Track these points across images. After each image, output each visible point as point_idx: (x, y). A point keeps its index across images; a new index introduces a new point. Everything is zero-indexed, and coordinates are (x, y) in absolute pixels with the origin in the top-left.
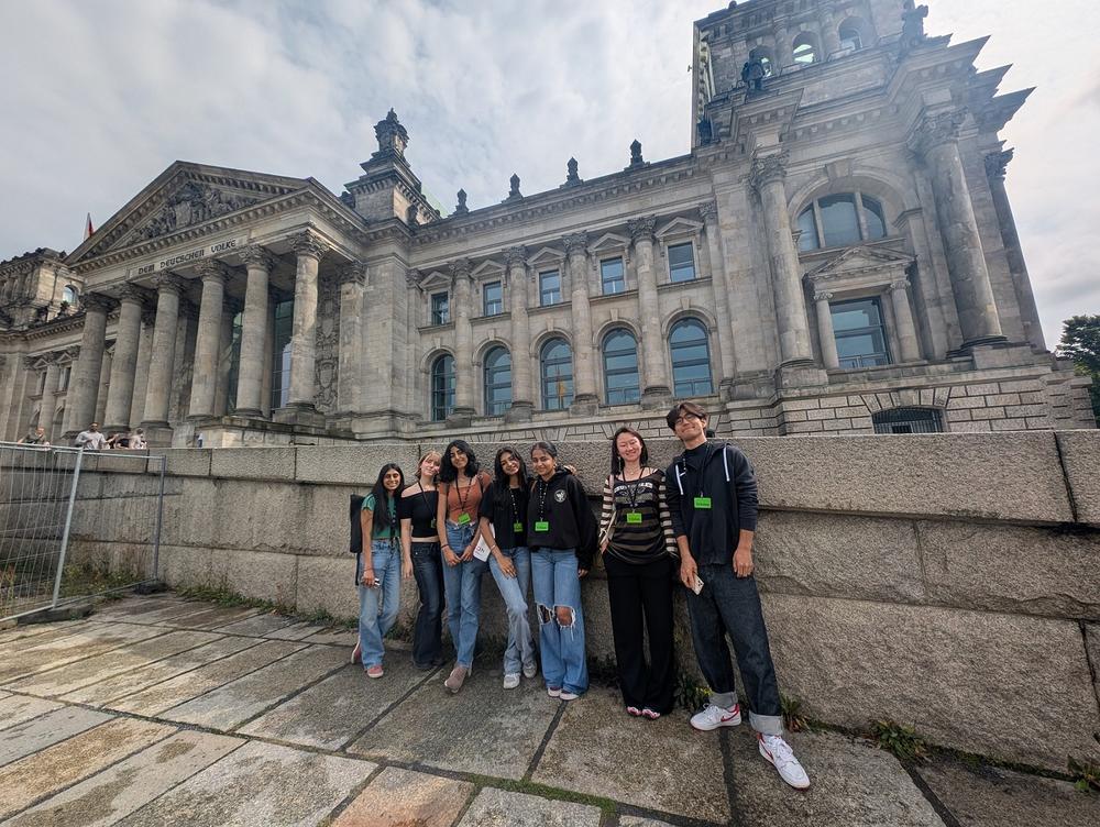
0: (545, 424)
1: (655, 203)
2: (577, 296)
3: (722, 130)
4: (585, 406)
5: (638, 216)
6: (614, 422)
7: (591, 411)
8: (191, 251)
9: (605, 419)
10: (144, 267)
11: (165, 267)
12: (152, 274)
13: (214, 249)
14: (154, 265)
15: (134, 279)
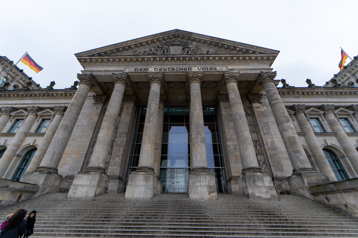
8: (181, 67)
10: (139, 69)
11: (158, 71)
12: (147, 73)
13: (200, 69)
14: (149, 68)
15: (129, 73)
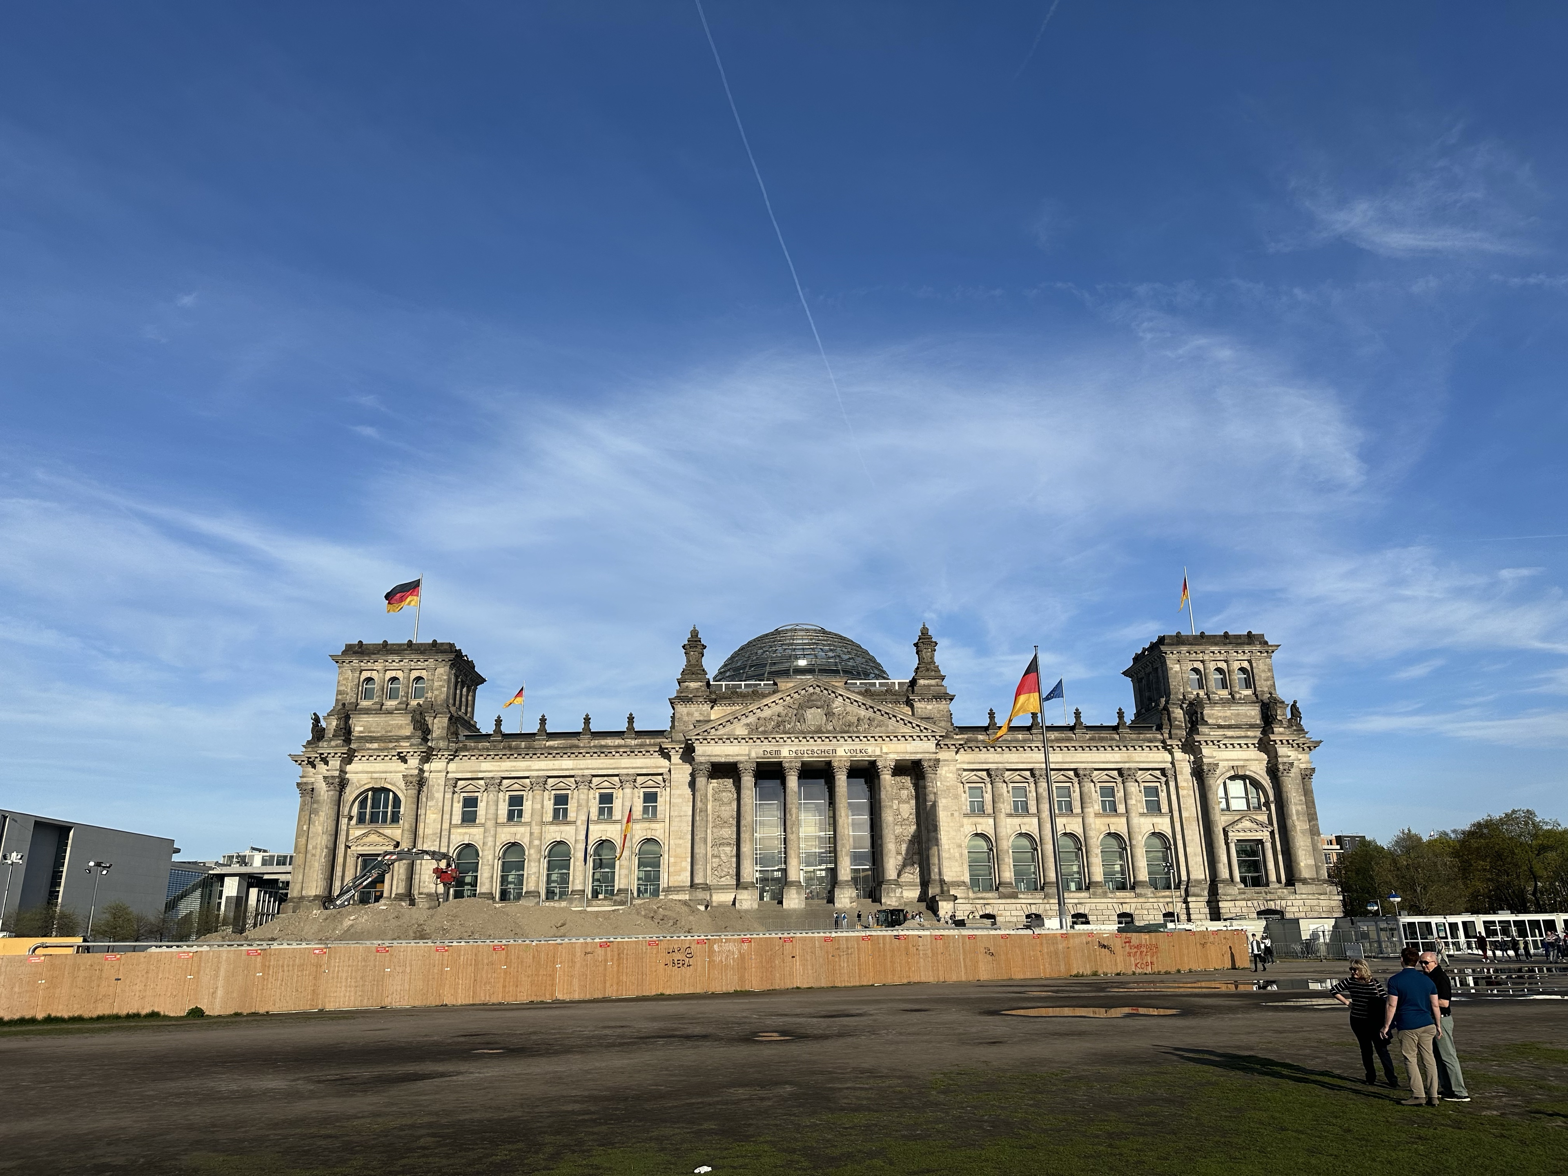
0: (1076, 901)
1: (1137, 759)
2: (1088, 812)
3: (1177, 723)
4: (1101, 891)
5: (1127, 765)
6: (1122, 904)
7: (1105, 895)
8: (823, 748)
9: (1115, 900)
10: (768, 750)
11: (794, 755)
12: (780, 758)
13: (847, 751)
14: (782, 750)
15: (758, 758)
